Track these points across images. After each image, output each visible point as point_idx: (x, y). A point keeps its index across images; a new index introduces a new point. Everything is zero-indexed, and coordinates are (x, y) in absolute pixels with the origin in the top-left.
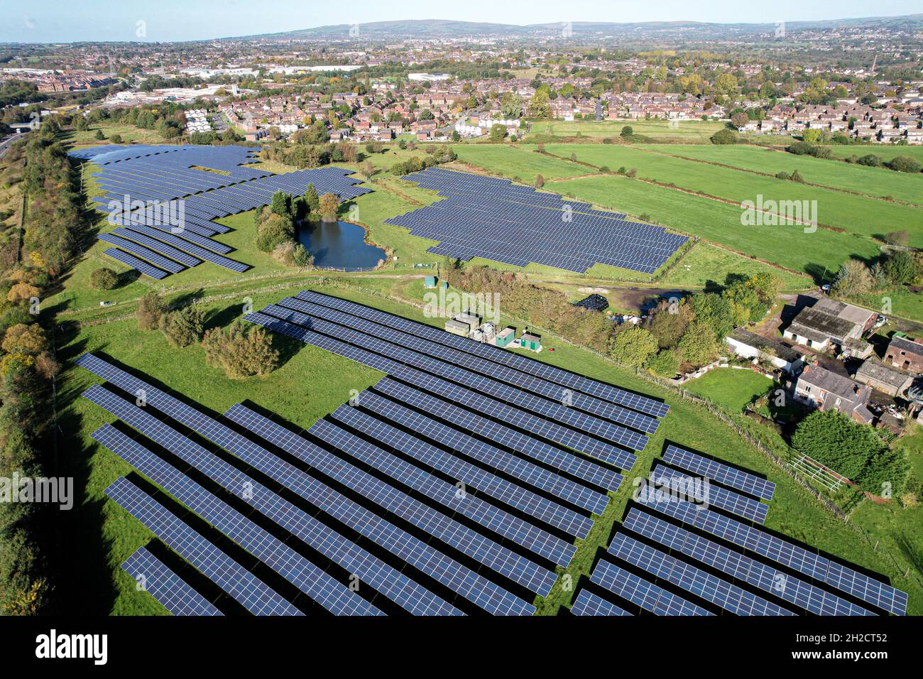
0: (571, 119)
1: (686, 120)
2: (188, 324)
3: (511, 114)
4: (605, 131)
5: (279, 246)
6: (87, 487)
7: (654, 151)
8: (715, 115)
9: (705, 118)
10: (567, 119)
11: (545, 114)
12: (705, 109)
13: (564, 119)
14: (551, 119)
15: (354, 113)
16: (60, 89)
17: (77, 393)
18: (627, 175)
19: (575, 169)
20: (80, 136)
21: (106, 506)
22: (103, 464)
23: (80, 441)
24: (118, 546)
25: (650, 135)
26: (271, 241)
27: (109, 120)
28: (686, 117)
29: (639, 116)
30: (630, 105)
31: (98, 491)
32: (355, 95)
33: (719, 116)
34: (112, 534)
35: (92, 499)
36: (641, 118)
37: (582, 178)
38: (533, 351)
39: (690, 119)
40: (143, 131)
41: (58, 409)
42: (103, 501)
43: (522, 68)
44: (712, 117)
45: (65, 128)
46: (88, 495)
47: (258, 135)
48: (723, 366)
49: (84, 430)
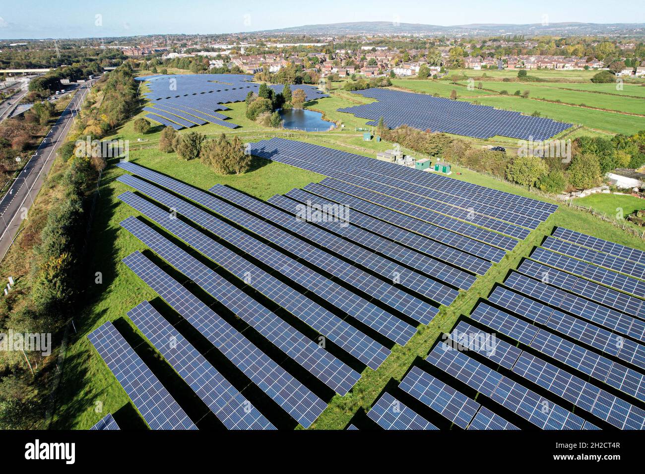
0: (479, 68)
1: (570, 69)
2: (191, 142)
3: (433, 64)
4: (505, 75)
5: (261, 114)
6: (110, 222)
7: (543, 86)
8: (595, 66)
9: (586, 68)
10: (475, 68)
11: (460, 65)
12: (587, 62)
13: (473, 69)
14: (464, 68)
15: (322, 62)
16: (136, 53)
17: (114, 179)
18: (522, 96)
19: (481, 93)
20: (143, 72)
21: (119, 232)
22: (122, 212)
23: (111, 200)
24: (122, 252)
25: (540, 77)
26: (255, 112)
27: (162, 65)
28: (571, 67)
29: (532, 67)
30: (525, 61)
31: (116, 224)
32: (323, 54)
33: (598, 66)
34: (120, 246)
35: (111, 228)
36: (533, 68)
37: (486, 97)
38: (445, 173)
39: (574, 69)
40: (181, 70)
41: (100, 186)
42: (118, 229)
43: (442, 46)
44: (593, 67)
45: (136, 69)
46: (109, 226)
47: (255, 71)
48: (604, 192)
49: (114, 195)
